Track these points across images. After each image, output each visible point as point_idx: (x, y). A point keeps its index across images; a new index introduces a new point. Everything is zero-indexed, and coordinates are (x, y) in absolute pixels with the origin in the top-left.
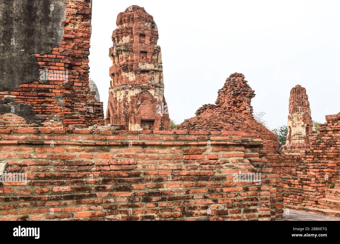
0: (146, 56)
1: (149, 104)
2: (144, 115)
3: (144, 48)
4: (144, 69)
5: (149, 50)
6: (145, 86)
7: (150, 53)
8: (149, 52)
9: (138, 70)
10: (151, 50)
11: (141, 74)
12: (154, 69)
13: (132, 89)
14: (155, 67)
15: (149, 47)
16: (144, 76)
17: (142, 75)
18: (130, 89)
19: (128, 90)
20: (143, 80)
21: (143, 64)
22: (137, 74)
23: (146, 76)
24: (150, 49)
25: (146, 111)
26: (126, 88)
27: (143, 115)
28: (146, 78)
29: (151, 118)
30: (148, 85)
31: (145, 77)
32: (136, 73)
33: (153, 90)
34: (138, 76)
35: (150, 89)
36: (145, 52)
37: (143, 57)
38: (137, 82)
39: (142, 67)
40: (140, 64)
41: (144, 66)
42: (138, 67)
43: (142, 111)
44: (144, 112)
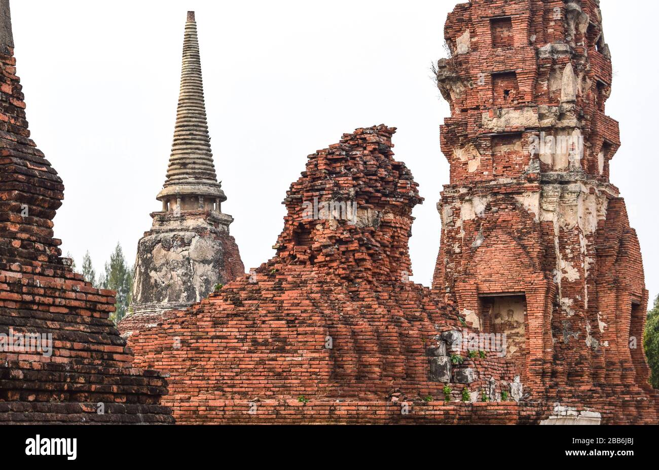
0: (516, 88)
1: (505, 242)
2: (489, 281)
3: (503, 62)
4: (500, 129)
5: (521, 65)
6: (505, 185)
7: (526, 73)
8: (519, 71)
9: (484, 136)
10: (527, 63)
11: (498, 148)
12: (537, 124)
13: (467, 198)
14: (541, 117)
15: (520, 57)
16: (509, 153)
17: (503, 149)
18: (462, 198)
19: (457, 204)
20: (507, 165)
21: (495, 113)
22: (485, 150)
23: (516, 152)
24: (524, 61)
25: (497, 267)
26: (453, 198)
27: (486, 281)
28: (516, 159)
29: (511, 287)
30: (515, 181)
31: (514, 156)
32: (478, 147)
33: (530, 194)
34: (489, 153)
35: (521, 193)
36: (510, 75)
37: (507, 92)
38: (486, 173)
39: (493, 123)
40: (486, 116)
41: (503, 119)
42: (480, 126)
43: (481, 267)
44: (488, 271)
